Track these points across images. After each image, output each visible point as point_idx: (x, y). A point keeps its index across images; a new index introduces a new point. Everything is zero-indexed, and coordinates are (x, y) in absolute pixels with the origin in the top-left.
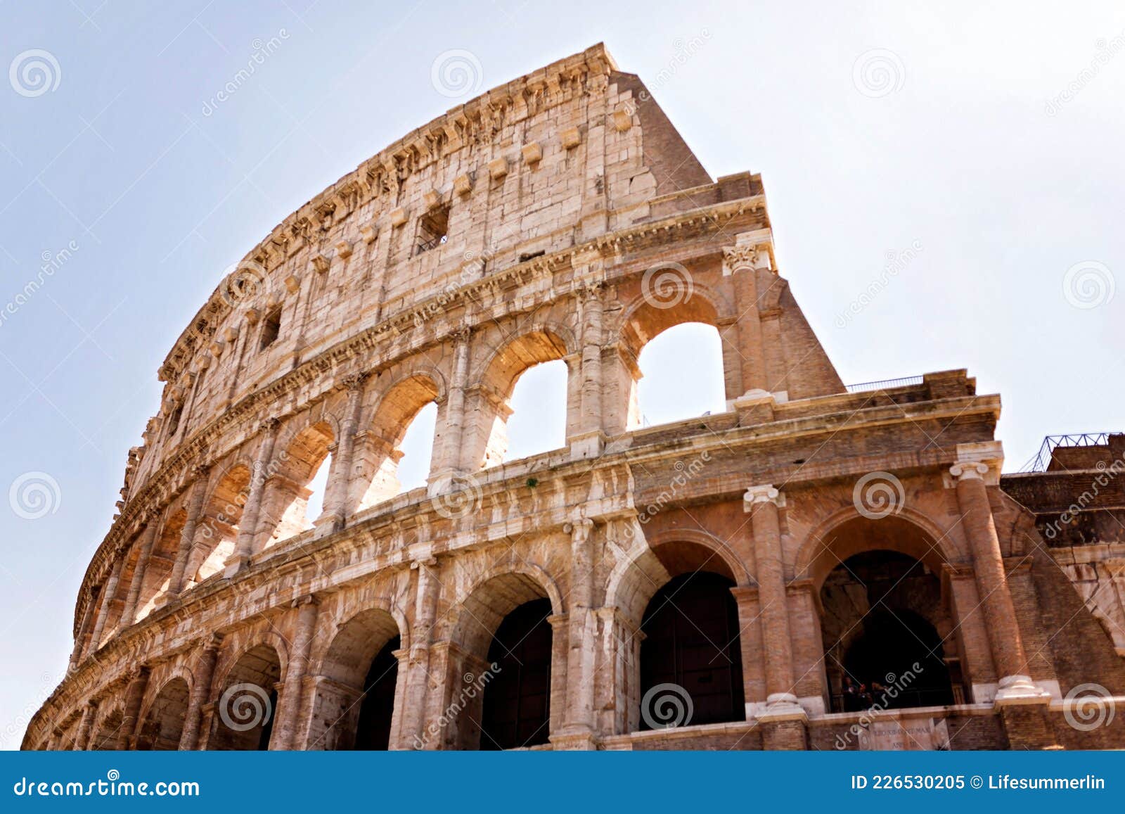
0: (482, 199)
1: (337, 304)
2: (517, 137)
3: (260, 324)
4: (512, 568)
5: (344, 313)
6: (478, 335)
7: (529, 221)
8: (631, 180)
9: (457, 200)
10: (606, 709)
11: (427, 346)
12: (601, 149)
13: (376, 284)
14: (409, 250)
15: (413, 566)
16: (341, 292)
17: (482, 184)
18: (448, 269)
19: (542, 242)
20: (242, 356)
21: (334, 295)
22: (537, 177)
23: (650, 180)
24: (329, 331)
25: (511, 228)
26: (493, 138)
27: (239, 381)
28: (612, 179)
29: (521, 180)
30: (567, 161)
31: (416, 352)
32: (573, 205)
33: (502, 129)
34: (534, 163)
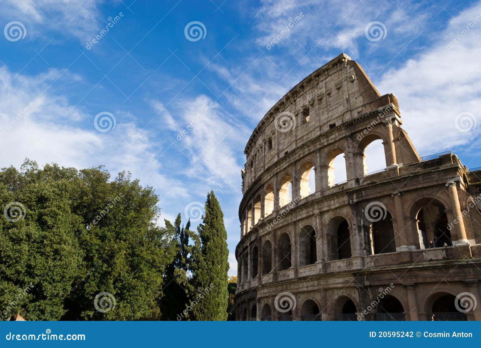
0: (317, 107)
1: (285, 139)
2: (324, 85)
3: (267, 143)
4: (338, 215)
5: (287, 142)
6: (322, 150)
7: (330, 114)
8: (356, 98)
9: (310, 107)
10: (364, 249)
11: (309, 154)
12: (346, 89)
13: (294, 134)
14: (300, 123)
15: (315, 215)
16: (285, 135)
17: (316, 102)
18: (311, 130)
19: (334, 120)
20: (264, 153)
21: (284, 136)
22: (331, 99)
23: (361, 99)
24: (284, 147)
25: (326, 116)
26: (317, 86)
27: (265, 160)
28: (351, 98)
29: (326, 100)
30: (338, 93)
31: (307, 155)
32: (341, 109)
33: (319, 83)
34: (329, 94)
